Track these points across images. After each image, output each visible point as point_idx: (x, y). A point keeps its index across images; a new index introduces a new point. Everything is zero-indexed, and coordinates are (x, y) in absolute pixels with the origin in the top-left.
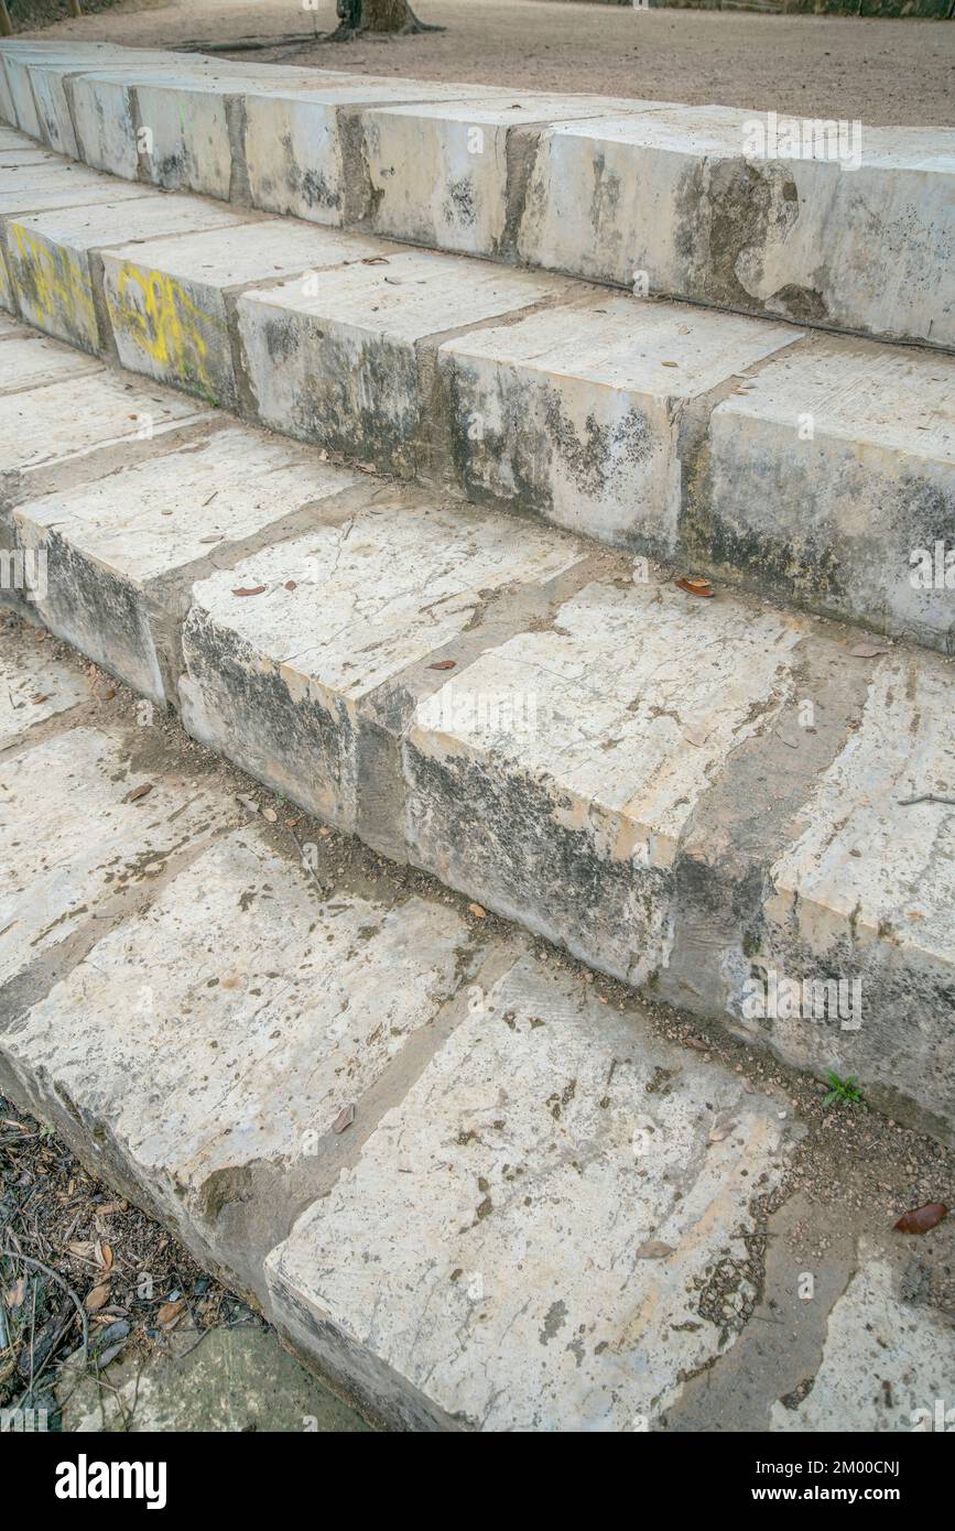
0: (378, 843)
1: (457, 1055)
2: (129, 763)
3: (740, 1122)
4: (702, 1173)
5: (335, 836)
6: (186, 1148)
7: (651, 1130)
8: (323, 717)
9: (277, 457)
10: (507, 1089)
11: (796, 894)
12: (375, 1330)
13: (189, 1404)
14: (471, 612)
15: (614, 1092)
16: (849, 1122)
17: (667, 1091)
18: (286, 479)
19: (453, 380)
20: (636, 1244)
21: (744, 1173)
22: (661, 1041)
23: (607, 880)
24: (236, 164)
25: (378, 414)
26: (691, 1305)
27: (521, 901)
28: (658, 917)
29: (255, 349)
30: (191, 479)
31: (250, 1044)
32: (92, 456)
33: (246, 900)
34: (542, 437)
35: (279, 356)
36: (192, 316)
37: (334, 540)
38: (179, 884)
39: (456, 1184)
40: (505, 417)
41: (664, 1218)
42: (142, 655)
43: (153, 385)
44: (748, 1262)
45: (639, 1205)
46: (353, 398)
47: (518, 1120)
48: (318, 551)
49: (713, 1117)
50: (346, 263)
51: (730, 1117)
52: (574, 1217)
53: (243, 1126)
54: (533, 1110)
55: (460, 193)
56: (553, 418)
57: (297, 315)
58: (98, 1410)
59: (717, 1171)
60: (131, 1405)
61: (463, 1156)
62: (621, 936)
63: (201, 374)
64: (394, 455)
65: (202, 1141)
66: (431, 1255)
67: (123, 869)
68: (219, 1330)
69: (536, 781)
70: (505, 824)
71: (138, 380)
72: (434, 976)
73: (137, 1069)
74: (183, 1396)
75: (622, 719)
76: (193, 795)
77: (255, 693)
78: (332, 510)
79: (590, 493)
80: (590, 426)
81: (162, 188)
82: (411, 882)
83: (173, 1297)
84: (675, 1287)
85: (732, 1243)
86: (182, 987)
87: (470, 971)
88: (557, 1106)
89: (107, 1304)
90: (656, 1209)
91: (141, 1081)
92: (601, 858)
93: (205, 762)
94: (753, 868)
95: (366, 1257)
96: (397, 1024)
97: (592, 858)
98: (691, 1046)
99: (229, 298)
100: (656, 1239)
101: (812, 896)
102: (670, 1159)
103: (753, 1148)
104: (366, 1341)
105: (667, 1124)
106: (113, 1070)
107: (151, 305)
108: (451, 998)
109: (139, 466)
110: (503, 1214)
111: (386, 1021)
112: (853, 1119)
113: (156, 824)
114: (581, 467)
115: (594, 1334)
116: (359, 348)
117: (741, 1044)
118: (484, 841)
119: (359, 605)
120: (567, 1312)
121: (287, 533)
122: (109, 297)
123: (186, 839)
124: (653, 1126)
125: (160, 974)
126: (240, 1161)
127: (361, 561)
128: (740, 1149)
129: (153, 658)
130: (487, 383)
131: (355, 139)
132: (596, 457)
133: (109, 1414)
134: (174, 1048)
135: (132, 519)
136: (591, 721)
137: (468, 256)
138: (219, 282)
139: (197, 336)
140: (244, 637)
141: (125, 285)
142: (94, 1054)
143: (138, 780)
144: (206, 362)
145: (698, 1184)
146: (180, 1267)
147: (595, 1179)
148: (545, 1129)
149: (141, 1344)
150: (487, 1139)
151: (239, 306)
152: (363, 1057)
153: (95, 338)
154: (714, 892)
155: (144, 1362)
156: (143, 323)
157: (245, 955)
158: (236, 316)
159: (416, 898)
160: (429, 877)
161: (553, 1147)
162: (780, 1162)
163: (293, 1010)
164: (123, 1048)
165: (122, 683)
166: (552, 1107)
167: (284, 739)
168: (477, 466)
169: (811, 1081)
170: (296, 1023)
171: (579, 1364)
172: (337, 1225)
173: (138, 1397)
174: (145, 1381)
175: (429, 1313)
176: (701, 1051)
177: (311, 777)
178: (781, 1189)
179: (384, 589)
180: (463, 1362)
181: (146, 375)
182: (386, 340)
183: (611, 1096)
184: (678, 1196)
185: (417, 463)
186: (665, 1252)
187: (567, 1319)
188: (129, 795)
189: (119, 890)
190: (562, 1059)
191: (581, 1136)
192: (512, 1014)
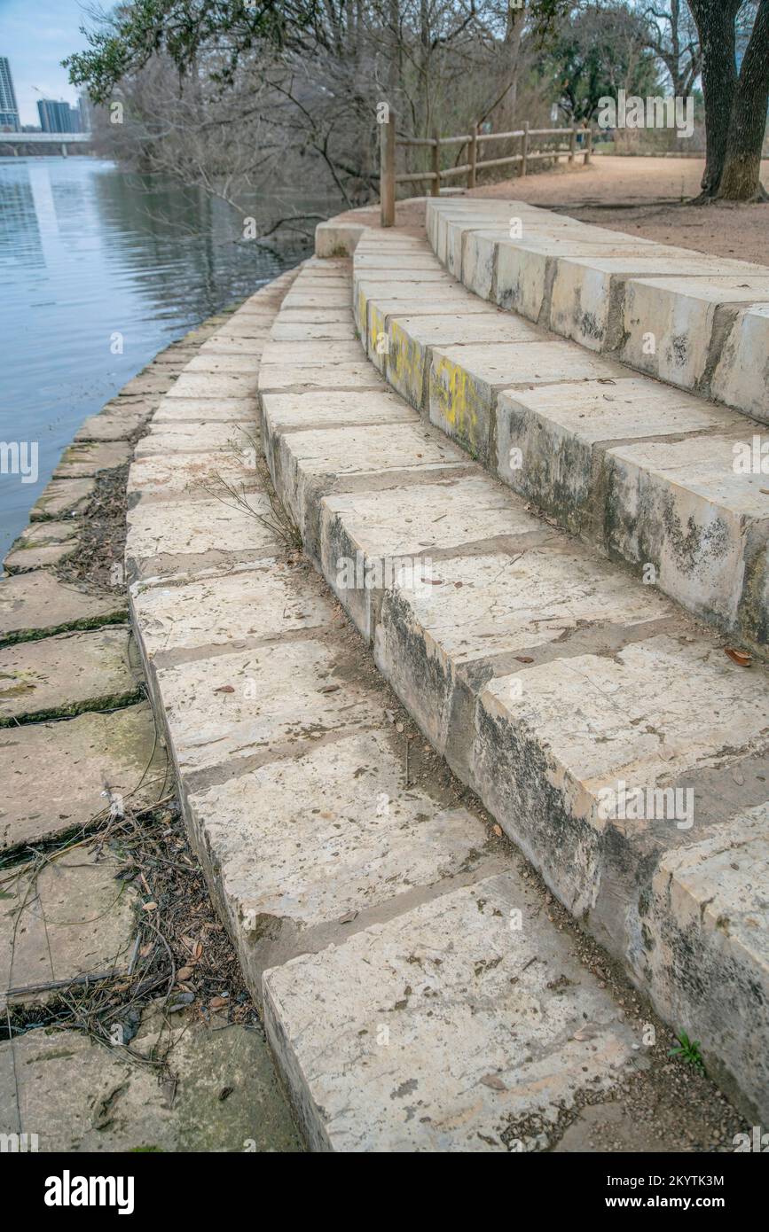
0: (455, 766)
1: (436, 910)
2: (332, 670)
3: (601, 1037)
4: (555, 1054)
5: (432, 754)
6: (254, 894)
7: (536, 1011)
8: (440, 670)
9: (499, 501)
10: (455, 944)
11: (671, 875)
12: (300, 1038)
13: (205, 1057)
14: (562, 631)
15: (524, 977)
16: (685, 1076)
17: (561, 993)
18: (495, 516)
19: (611, 474)
20: (484, 1073)
21: (585, 1069)
22: (576, 960)
23: (568, 830)
24: (545, 301)
25: (565, 487)
26: (498, 1129)
27: (522, 831)
28: (593, 866)
29: (503, 427)
30: (435, 503)
31: (317, 853)
32: (383, 475)
33: (360, 772)
34: (659, 525)
35: (515, 435)
36: (472, 399)
37: (503, 563)
38: (325, 750)
39: (392, 983)
40: (639, 506)
41: (512, 1068)
42: (363, 605)
43: (443, 437)
44: (553, 1125)
45: (499, 1051)
46: (552, 472)
47: (452, 966)
48: (489, 567)
49: (584, 1024)
50: (586, 380)
51: (596, 1029)
52: (453, 1036)
53: (291, 896)
54: (464, 963)
55: (679, 343)
56: (668, 514)
57: (529, 411)
58: (158, 1034)
59: (566, 1058)
60: (175, 1041)
61: (407, 970)
62: (570, 875)
63: (471, 437)
64: (569, 516)
65: (264, 894)
66: (355, 1014)
67: (299, 729)
68: (240, 1027)
69: (541, 747)
70: (521, 772)
71: (434, 432)
72: (448, 859)
73: (250, 841)
74: (203, 1051)
75: (622, 727)
76: (360, 700)
77: (410, 645)
78: (513, 543)
79: (684, 572)
80: (690, 524)
81: (500, 308)
82: (466, 797)
83: (224, 994)
84: (494, 1112)
85: (549, 1106)
86: (298, 807)
87: (473, 865)
88: (481, 968)
89: (189, 980)
90: (510, 1060)
91: (249, 848)
92: (567, 813)
93: (377, 683)
94: (655, 850)
95: (318, 997)
96: (411, 877)
97: (563, 812)
98: (595, 973)
99: (495, 391)
100: (499, 1077)
101: (681, 881)
102: (538, 1035)
103: (601, 1057)
104: (292, 1041)
105: (548, 1013)
106: (238, 836)
107: (452, 387)
108: (452, 876)
109: (407, 488)
110: (410, 1013)
111: (404, 873)
112: (689, 1076)
113: (330, 711)
114: (681, 552)
115: (426, 1110)
116: (560, 441)
117: (632, 987)
118: (509, 781)
119: (495, 608)
120: (416, 1088)
121: (475, 552)
122: (431, 376)
123: (343, 725)
124: (538, 1009)
125: (289, 795)
126: (278, 914)
127: (513, 581)
128: (591, 1053)
129: (368, 608)
130: (631, 481)
131: (619, 296)
132: (691, 547)
133: (163, 1039)
134: (275, 838)
135: (384, 520)
136: (600, 722)
137: (676, 387)
138: (492, 380)
139: (473, 412)
140: (412, 608)
141: (441, 371)
142: (232, 824)
143: (333, 681)
144: (475, 429)
145: (549, 1059)
146: (235, 978)
147: (480, 1022)
148: (466, 978)
149: (195, 1012)
150: (426, 966)
151: (499, 398)
152: (379, 888)
153: (419, 399)
154: (626, 858)
155: (192, 1022)
156: (446, 397)
157: (343, 803)
158: (495, 404)
159: (464, 809)
160: (478, 799)
161: (465, 990)
162: (616, 1075)
163: (353, 844)
164: (249, 828)
165: (351, 621)
166: (477, 967)
167: (419, 680)
168: (617, 536)
169: (671, 1035)
170: (350, 852)
171: (406, 1121)
172: (311, 972)
173: (181, 1039)
174: (188, 1032)
175: (335, 1045)
176: (600, 978)
177: (428, 709)
178: (606, 1093)
179: (516, 603)
180: (340, 1081)
181: (441, 429)
182: (577, 439)
183: (521, 978)
184: (529, 1060)
185: (582, 525)
186: (501, 1088)
187: (414, 1092)
188: (324, 688)
189: (291, 740)
190: (501, 942)
191: (486, 993)
192: (485, 901)
